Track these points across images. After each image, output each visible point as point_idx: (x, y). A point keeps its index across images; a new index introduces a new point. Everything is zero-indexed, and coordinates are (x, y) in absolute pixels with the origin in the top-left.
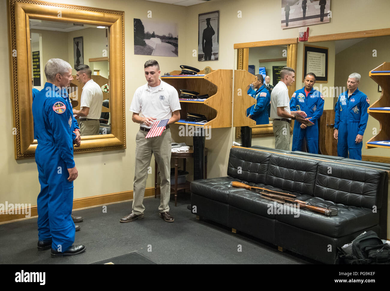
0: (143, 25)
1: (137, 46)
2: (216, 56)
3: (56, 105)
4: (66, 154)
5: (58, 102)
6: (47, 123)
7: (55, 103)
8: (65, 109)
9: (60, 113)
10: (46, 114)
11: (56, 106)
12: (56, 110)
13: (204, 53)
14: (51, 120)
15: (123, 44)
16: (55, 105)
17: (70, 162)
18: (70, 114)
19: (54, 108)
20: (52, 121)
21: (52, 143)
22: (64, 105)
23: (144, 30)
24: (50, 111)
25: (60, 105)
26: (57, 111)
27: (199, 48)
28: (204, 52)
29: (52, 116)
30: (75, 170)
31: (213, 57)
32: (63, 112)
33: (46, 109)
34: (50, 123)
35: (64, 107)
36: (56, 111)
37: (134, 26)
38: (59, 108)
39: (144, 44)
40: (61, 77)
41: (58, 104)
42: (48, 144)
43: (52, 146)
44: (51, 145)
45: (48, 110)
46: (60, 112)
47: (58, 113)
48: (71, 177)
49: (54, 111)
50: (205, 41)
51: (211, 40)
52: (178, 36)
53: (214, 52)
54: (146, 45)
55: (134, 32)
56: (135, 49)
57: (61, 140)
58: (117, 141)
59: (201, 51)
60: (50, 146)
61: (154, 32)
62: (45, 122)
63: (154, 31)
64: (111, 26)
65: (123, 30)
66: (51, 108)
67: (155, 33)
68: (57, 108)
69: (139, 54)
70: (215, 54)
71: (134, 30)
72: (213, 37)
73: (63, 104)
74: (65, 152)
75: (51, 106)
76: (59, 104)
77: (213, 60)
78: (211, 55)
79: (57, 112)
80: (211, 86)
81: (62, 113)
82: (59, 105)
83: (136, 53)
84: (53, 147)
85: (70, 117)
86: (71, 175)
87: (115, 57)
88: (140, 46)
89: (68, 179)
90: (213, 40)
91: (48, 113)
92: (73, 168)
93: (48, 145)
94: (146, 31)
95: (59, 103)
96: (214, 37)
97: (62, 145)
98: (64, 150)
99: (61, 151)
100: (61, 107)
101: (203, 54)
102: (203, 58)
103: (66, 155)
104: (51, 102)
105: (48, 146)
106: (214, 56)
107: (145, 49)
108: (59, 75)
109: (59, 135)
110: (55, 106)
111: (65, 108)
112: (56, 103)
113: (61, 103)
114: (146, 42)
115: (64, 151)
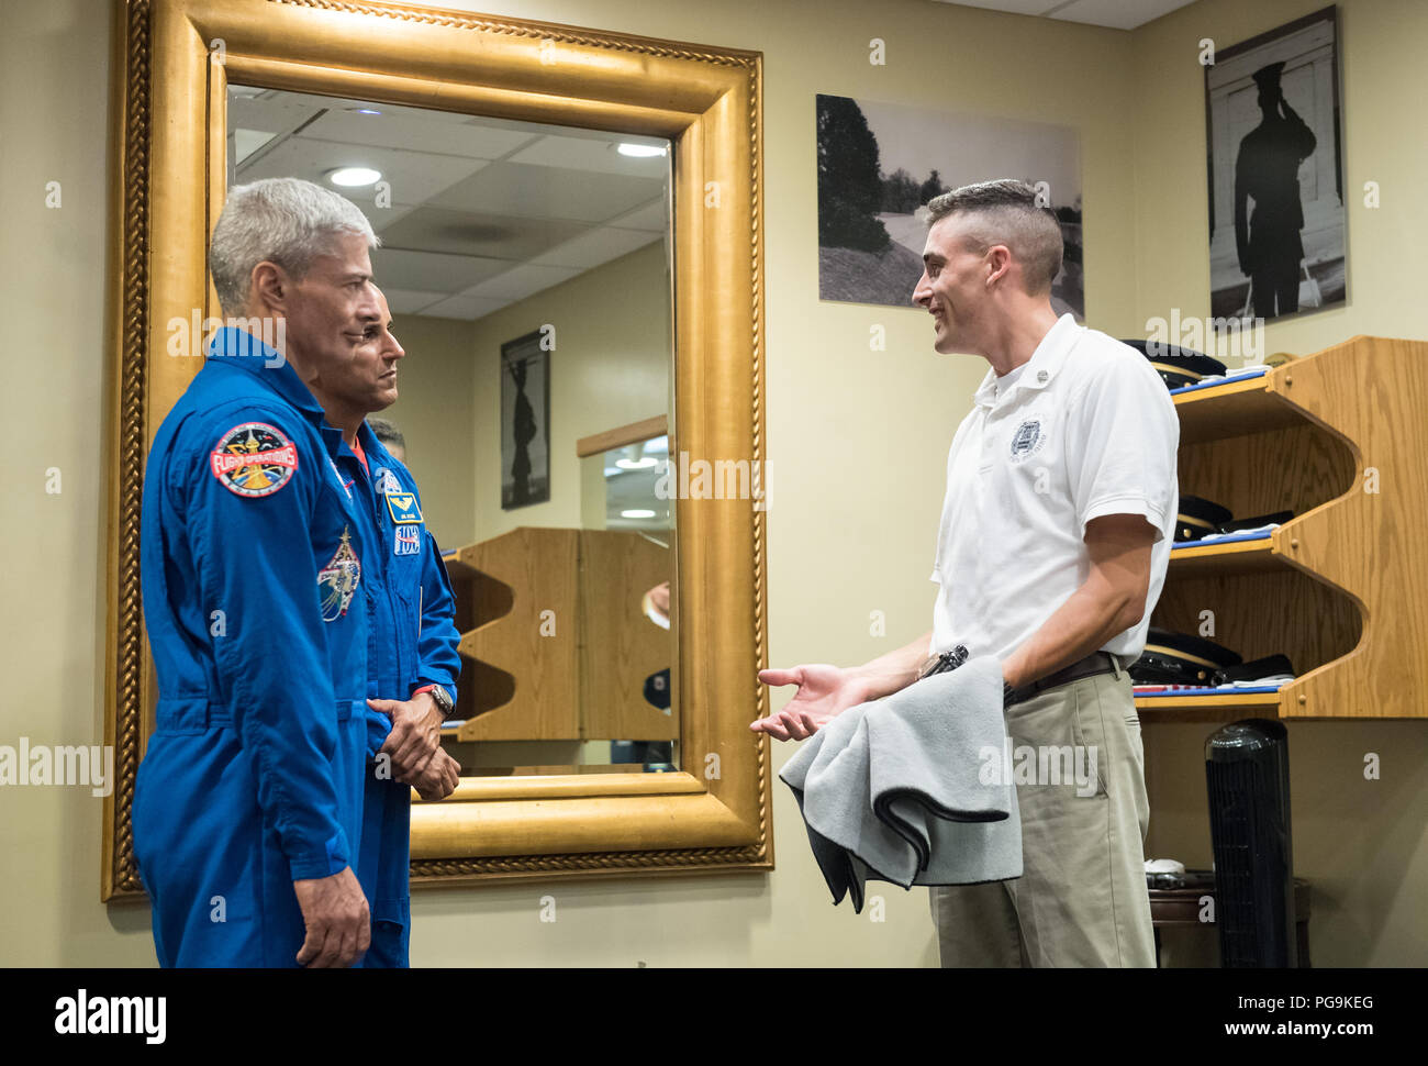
0: (871, 134)
1: (837, 251)
2: (1332, 282)
3: (233, 441)
4: (283, 772)
5: (250, 427)
6: (180, 564)
7: (233, 426)
8: (289, 472)
9: (254, 493)
10: (175, 509)
11: (231, 447)
12: (229, 475)
13: (1249, 279)
14: (197, 540)
15: (753, 232)
16: (225, 441)
17: (304, 831)
18: (339, 521)
19: (220, 463)
20: (200, 544)
21: (209, 704)
22: (286, 444)
23: (876, 159)
24: (195, 482)
25: (262, 442)
26: (237, 477)
27: (1211, 251)
28: (1246, 269)
29: (204, 510)
30: (347, 898)
31: (1309, 290)
32: (274, 488)
33: (174, 477)
34: (195, 562)
35: (286, 457)
36: (225, 480)
37: (821, 136)
38: (250, 459)
39: (878, 242)
40: (285, 288)
41: (244, 436)
42: (183, 711)
43: (207, 725)
44: (203, 721)
45: (186, 480)
46: (258, 484)
47: (244, 492)
48: (311, 942)
49: (219, 482)
50: (1251, 204)
51: (1295, 187)
52: (1079, 201)
53: (1313, 261)
54: (891, 248)
55: (820, 173)
56: (824, 269)
57: (251, 678)
58: (717, 819)
59: (1232, 266)
60: (196, 725)
61: (935, 174)
62: (167, 558)
63: (935, 169)
64: (687, 133)
65: (753, 155)
66: (199, 461)
67: (940, 177)
68: (237, 461)
69: (849, 300)
70: (1320, 270)
71: (820, 158)
72: (1306, 168)
73: (278, 435)
74: (275, 758)
75: (206, 449)
76: (251, 438)
77: (1310, 310)
78: (1298, 276)
79: (233, 488)
80: (1305, 469)
81: (264, 492)
82: (252, 443)
83: (835, 286)
84: (211, 732)
85: (345, 538)
86: (315, 929)
87: (709, 305)
88: (858, 254)
89: (300, 954)
90: (1302, 184)
91: (185, 494)
92: (328, 881)
93: (186, 717)
94: (888, 165)
95: (257, 433)
96: (1311, 171)
97: (256, 707)
98: (268, 741)
99: (255, 750)
100: (267, 457)
101: (1247, 285)
102: (1243, 305)
103: (280, 781)
104: (210, 424)
105: (187, 724)
106: (1320, 280)
107: (885, 268)
108: (273, 272)
109: (240, 640)
110: (226, 451)
111: (292, 463)
112: (238, 430)
113: (269, 429)
114: (887, 228)
115: (267, 747)
